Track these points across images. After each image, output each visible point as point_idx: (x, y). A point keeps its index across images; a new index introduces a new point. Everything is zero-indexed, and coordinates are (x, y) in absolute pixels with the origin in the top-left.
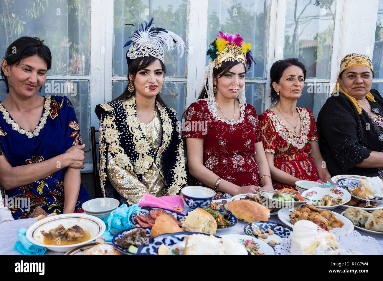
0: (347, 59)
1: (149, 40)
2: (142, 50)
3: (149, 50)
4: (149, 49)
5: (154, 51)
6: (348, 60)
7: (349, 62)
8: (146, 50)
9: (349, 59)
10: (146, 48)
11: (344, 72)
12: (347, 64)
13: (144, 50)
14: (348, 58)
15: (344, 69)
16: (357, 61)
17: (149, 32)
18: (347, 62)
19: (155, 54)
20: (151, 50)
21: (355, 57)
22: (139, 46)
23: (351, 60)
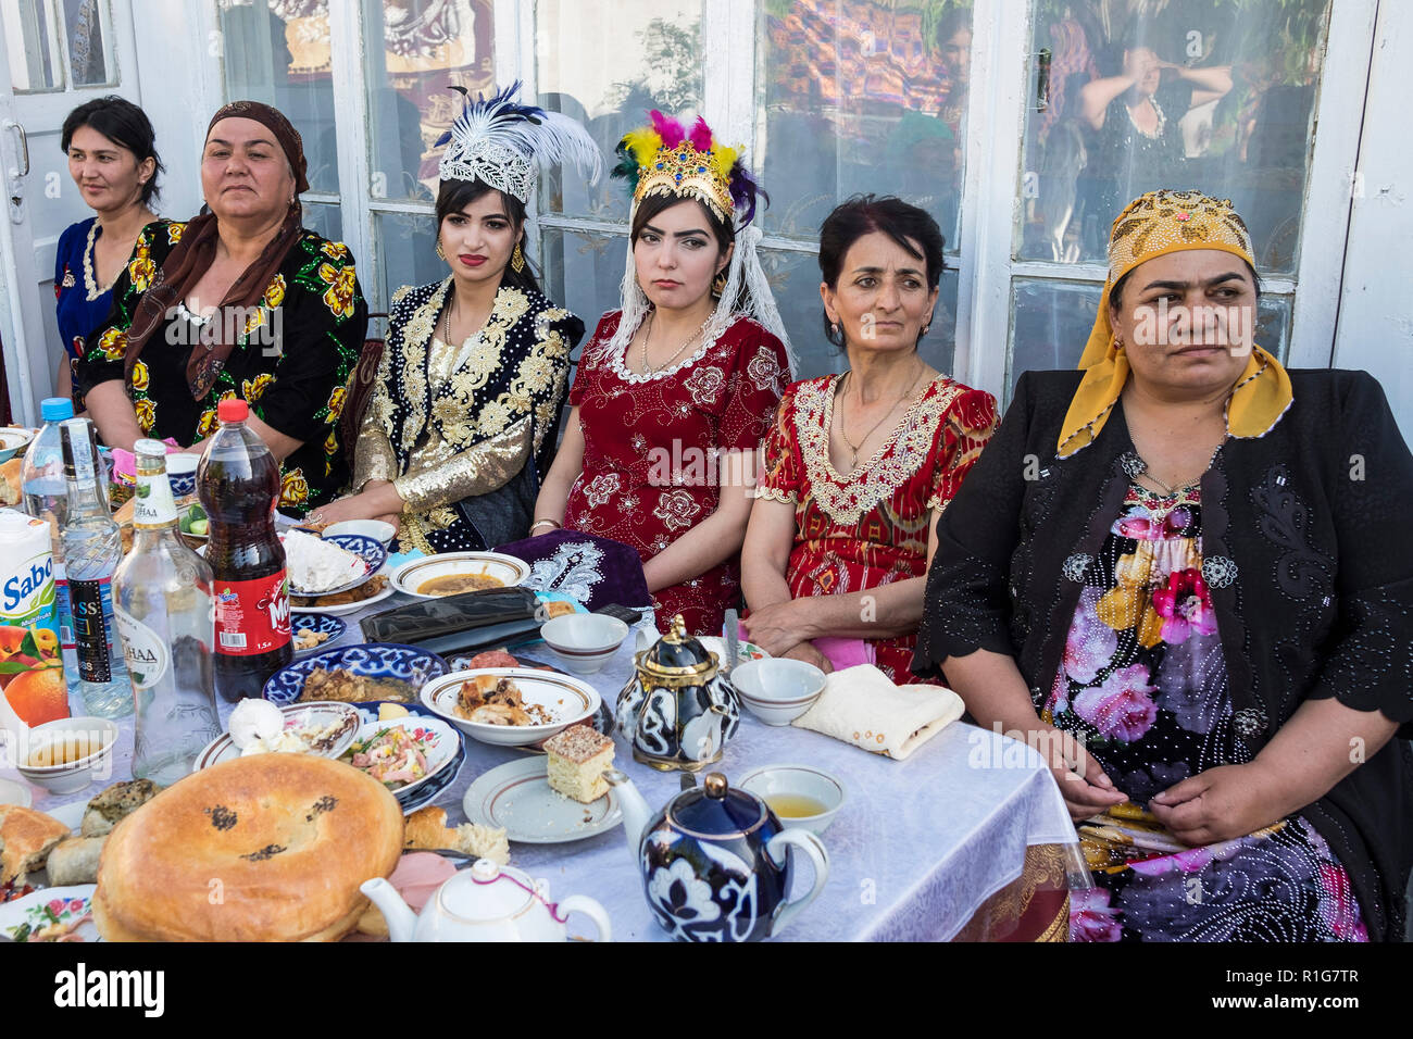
0: (1138, 221)
1: (486, 139)
2: (464, 162)
3: (481, 164)
4: (480, 160)
5: (494, 167)
6: (1145, 225)
7: (1147, 232)
8: (475, 163)
9: (1147, 220)
10: (474, 158)
11: (1129, 280)
12: (1139, 244)
13: (468, 162)
14: (1142, 213)
15: (1129, 269)
16: (1184, 229)
17: (494, 117)
18: (1138, 231)
19: (494, 177)
20: (487, 164)
21: (1175, 209)
22: (460, 151)
23: (1155, 225)
